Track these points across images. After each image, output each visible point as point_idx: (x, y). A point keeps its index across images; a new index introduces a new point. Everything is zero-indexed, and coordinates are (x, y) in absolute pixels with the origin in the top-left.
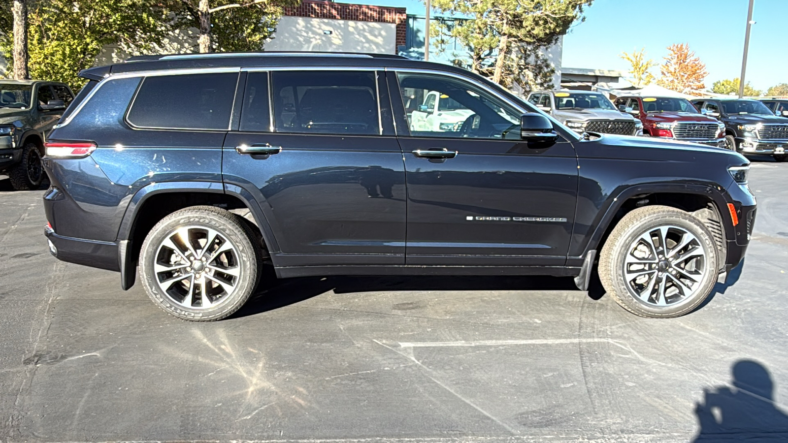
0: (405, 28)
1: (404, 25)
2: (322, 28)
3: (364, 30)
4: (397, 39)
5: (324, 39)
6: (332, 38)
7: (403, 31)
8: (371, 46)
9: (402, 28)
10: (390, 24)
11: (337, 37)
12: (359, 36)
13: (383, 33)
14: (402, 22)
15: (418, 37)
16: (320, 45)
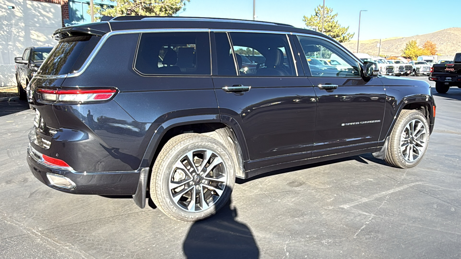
0: (68, 8)
1: (67, 6)
2: (6, 4)
3: (38, 7)
4: (62, 15)
5: (8, 12)
6: (15, 12)
7: (67, 9)
8: (44, 18)
9: (66, 7)
10: (57, 5)
11: (18, 11)
12: (36, 11)
13: (52, 10)
14: (65, 3)
15: (76, 14)
16: (6, 16)
